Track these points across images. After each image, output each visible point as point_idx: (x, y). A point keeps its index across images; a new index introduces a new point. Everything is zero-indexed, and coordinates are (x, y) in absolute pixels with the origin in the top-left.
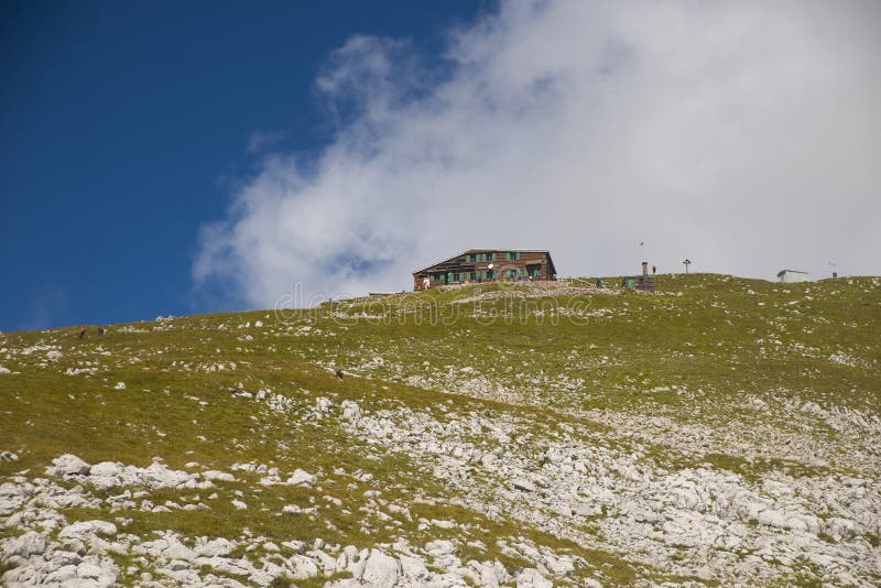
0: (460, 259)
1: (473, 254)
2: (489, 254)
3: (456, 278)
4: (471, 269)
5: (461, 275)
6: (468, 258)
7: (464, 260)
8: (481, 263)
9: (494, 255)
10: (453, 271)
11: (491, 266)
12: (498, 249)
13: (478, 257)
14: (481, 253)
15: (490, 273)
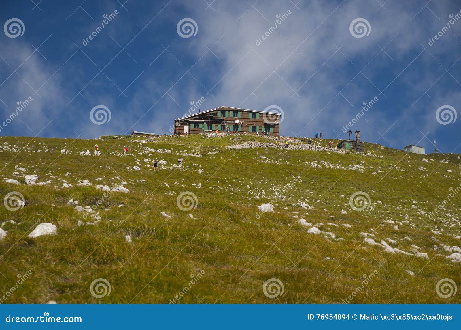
0: (213, 114)
1: (223, 111)
2: (236, 112)
3: (210, 127)
4: (221, 122)
5: (214, 126)
6: (219, 114)
7: (216, 115)
8: (229, 118)
9: (239, 113)
10: (207, 122)
11: (237, 121)
12: (243, 109)
13: (227, 113)
14: (229, 111)
15: (236, 126)
